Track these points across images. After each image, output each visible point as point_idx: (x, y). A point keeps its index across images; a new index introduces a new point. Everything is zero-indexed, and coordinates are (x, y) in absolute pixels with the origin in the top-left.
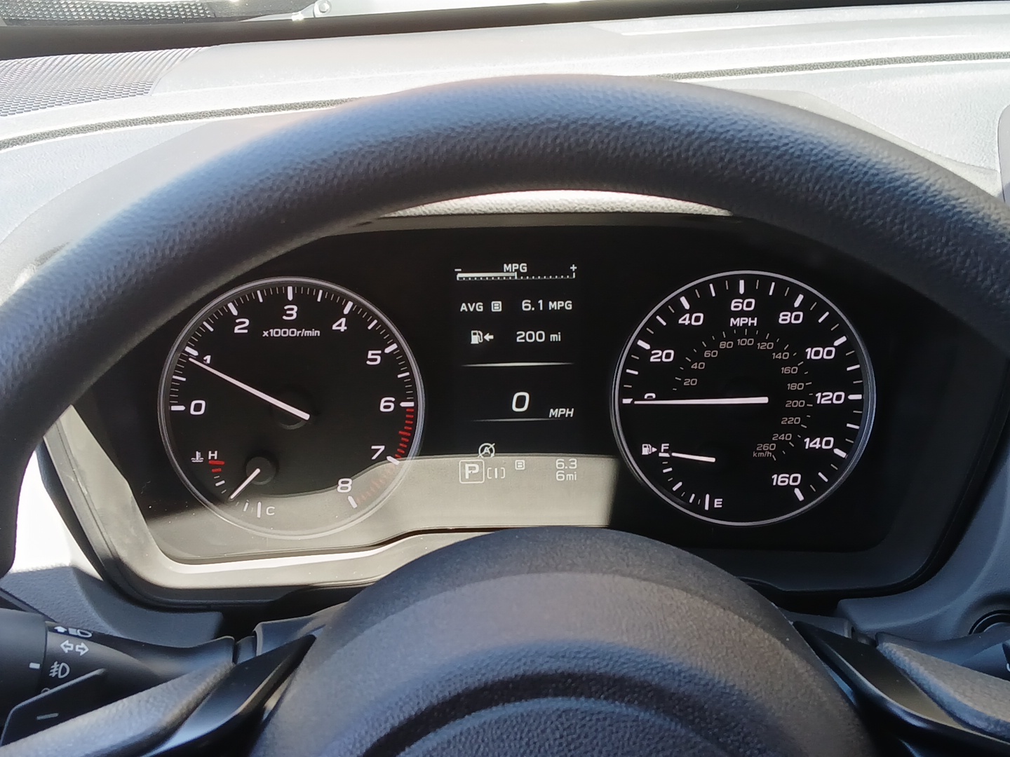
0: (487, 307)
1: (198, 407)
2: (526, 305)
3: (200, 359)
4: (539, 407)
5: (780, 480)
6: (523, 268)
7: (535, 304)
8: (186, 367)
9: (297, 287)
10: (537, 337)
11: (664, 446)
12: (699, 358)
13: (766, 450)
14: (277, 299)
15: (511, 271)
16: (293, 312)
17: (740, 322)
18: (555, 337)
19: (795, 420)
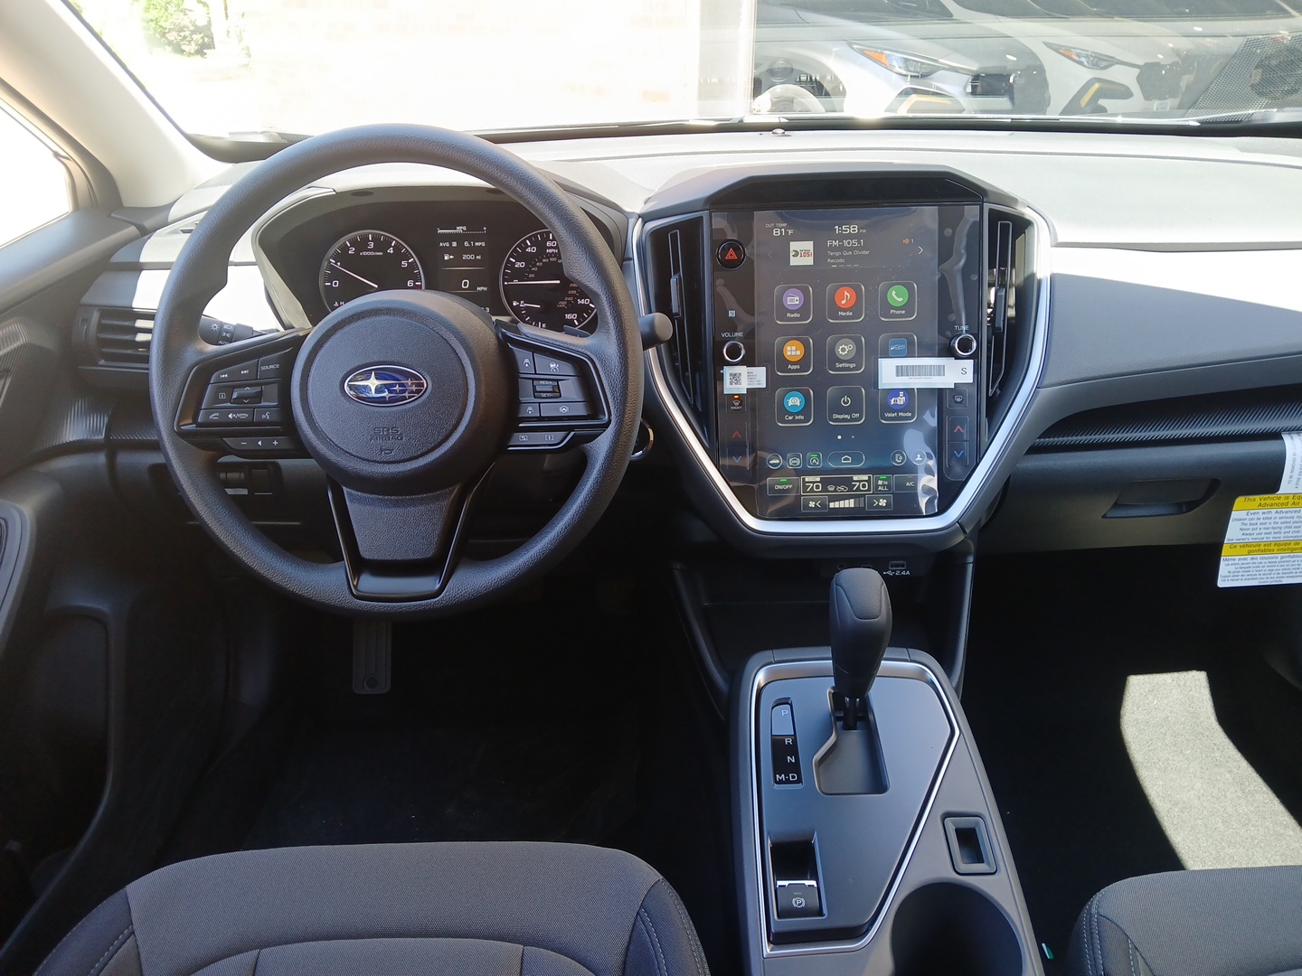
0: (451, 244)
1: (336, 284)
2: (466, 244)
3: (336, 264)
4: (473, 287)
5: (568, 316)
6: (465, 228)
7: (470, 244)
8: (331, 267)
9: (373, 235)
10: (471, 257)
11: (522, 302)
12: (534, 266)
13: (562, 304)
14: (365, 239)
15: (460, 229)
16: (372, 244)
17: (550, 251)
18: (479, 257)
19: (574, 292)
